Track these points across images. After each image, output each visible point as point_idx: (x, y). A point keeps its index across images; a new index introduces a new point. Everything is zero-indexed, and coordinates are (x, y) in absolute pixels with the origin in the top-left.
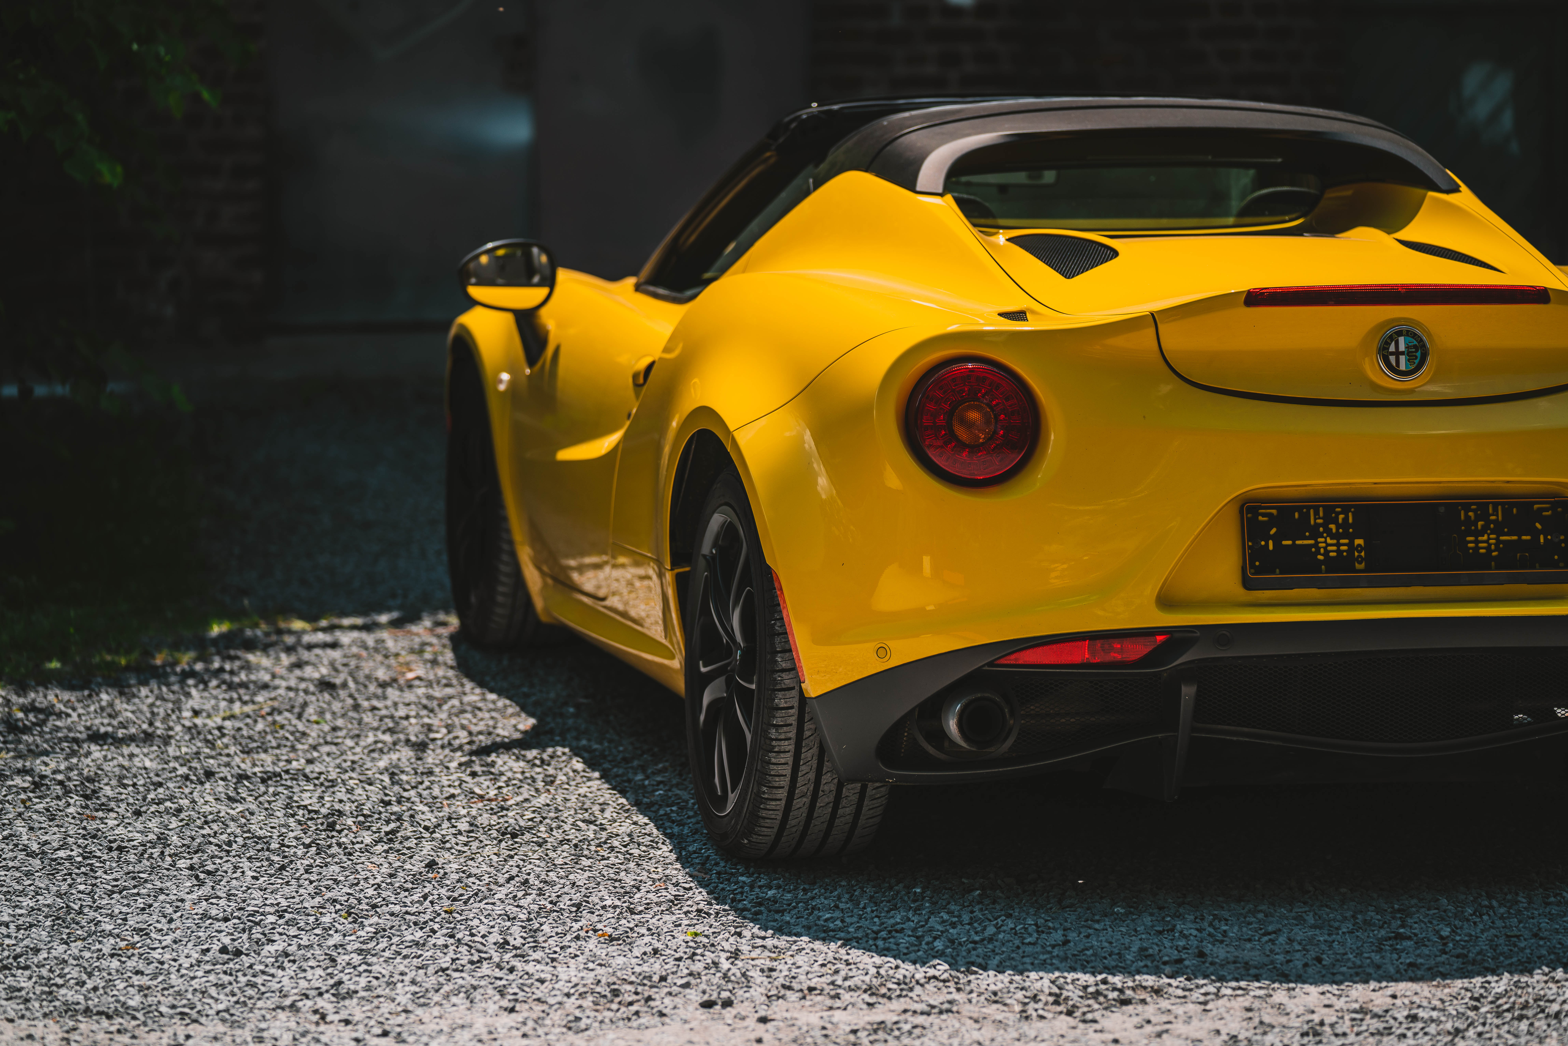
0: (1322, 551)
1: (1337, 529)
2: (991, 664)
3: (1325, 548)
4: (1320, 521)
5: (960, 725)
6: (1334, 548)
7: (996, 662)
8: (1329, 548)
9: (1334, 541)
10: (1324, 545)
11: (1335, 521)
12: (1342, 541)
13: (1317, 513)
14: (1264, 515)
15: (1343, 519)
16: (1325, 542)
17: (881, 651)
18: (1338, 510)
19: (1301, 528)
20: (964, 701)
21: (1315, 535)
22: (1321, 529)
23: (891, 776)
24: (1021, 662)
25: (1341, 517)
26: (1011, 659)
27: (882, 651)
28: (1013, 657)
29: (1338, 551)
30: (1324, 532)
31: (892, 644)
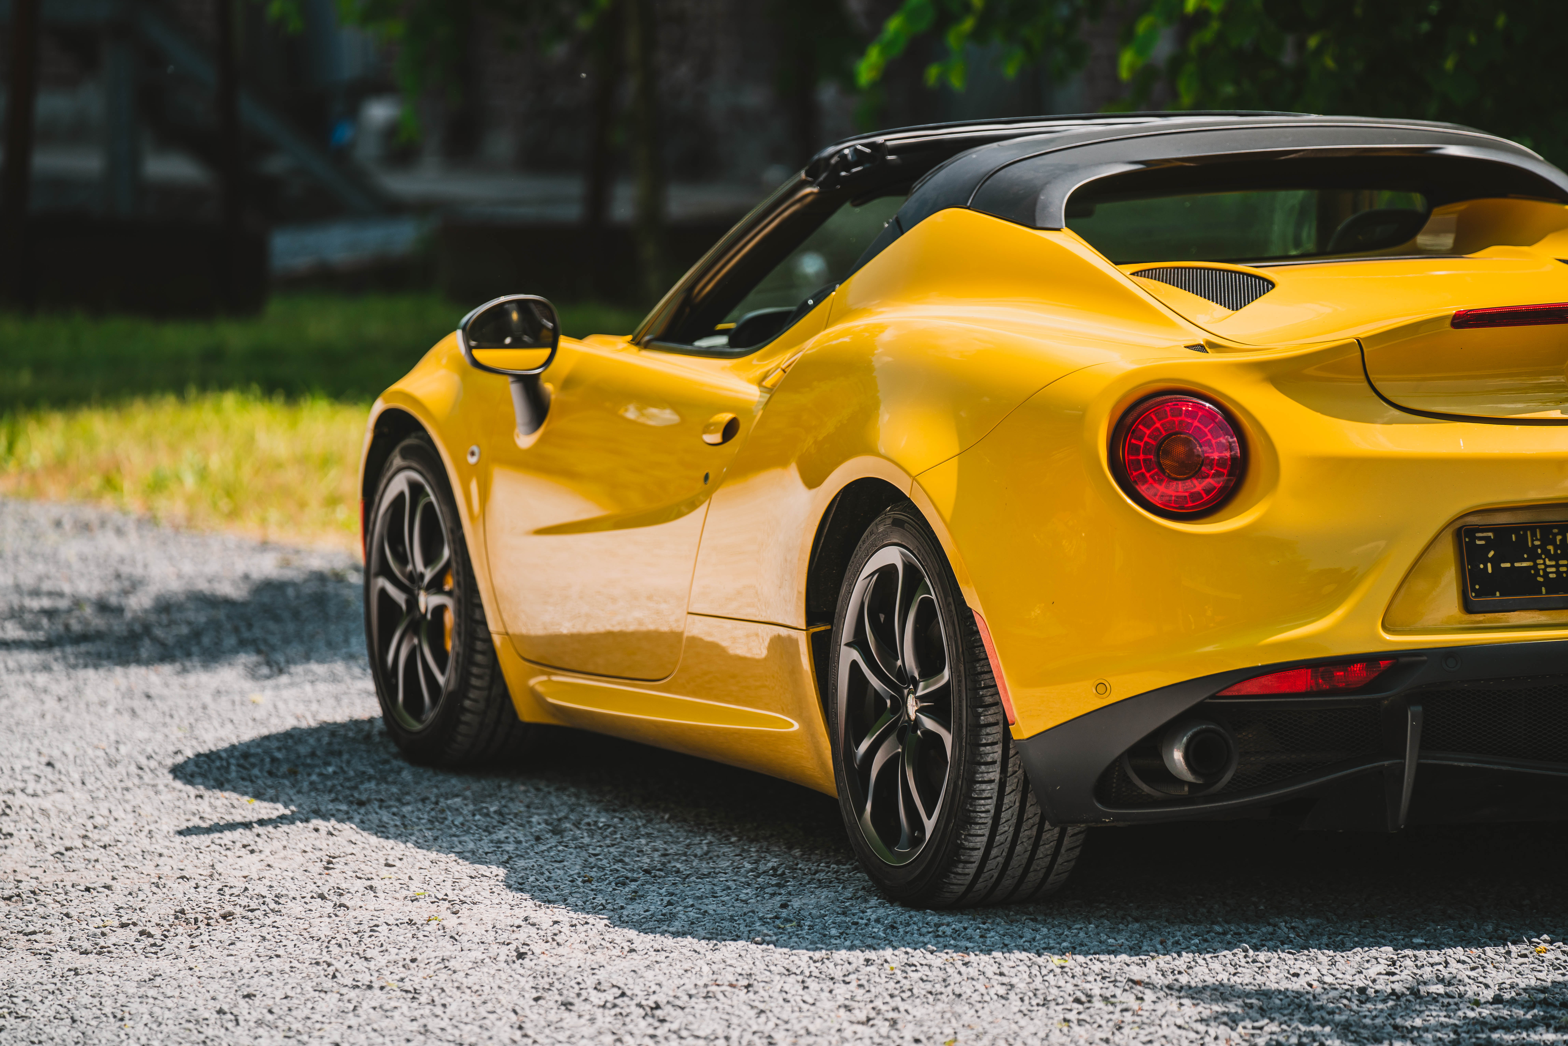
0: (1541, 573)
1: (1555, 551)
2: (1213, 697)
3: (1544, 570)
4: (1537, 543)
5: (1186, 757)
6: (1554, 570)
7: (1218, 695)
8: (1549, 570)
9: (1553, 563)
10: (1543, 567)
11: (1553, 542)
12: (1561, 562)
13: (1534, 535)
14: (1481, 539)
15: (1560, 540)
16: (1544, 563)
17: (1101, 689)
18: (1555, 531)
19: (1519, 550)
20: (1190, 734)
21: (1534, 557)
22: (1539, 551)
23: (1107, 815)
24: (1243, 693)
25: (1559, 538)
26: (1234, 690)
27: (1102, 687)
28: (1236, 688)
29: (1558, 572)
30: (1542, 553)
31: (1112, 680)
